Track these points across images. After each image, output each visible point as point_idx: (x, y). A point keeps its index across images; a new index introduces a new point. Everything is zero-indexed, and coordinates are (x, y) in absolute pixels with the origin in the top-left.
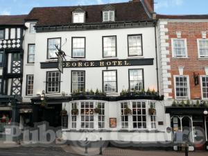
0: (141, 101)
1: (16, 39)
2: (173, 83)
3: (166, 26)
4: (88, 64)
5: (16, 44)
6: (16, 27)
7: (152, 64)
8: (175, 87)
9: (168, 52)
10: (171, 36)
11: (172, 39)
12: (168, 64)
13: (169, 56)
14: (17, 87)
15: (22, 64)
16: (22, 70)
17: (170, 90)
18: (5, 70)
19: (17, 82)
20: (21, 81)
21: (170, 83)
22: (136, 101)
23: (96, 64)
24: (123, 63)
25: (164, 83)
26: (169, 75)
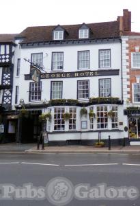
0: (104, 105)
1: (5, 55)
2: (131, 90)
3: (127, 42)
4: (65, 75)
5: (5, 59)
6: (5, 44)
7: (118, 74)
8: (133, 93)
9: (128, 64)
10: (131, 51)
11: (132, 53)
12: (128, 73)
13: (129, 67)
14: (7, 96)
15: (12, 77)
16: (12, 82)
17: (129, 96)
19: (8, 92)
20: (11, 92)
21: (129, 90)
22: (100, 105)
23: (72, 75)
24: (94, 73)
25: (124, 90)
26: (128, 83)
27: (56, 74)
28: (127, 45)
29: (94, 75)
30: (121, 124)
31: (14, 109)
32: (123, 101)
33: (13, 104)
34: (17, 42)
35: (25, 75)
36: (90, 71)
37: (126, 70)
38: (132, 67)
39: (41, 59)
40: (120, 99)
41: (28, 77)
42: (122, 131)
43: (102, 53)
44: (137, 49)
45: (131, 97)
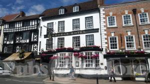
0: (90, 52)
1: (35, 25)
2: (108, 41)
3: (103, 10)
4: (66, 34)
5: (35, 27)
7: (98, 32)
8: (110, 43)
9: (105, 24)
11: (107, 17)
12: (105, 30)
14: (35, 47)
15: (38, 37)
16: (38, 39)
17: (107, 45)
18: (30, 40)
19: (36, 45)
21: (106, 41)
22: (87, 52)
23: (69, 34)
24: (83, 32)
25: (103, 41)
26: (106, 37)
27: (60, 33)
28: (104, 12)
29: (83, 33)
30: (102, 64)
31: (38, 54)
32: (102, 49)
33: (38, 51)
34: (40, 18)
35: (44, 35)
36: (80, 31)
37: (103, 28)
38: (108, 26)
39: (53, 26)
40: (101, 48)
42: (103, 69)
43: (87, 19)
44: (111, 14)
45: (108, 46)
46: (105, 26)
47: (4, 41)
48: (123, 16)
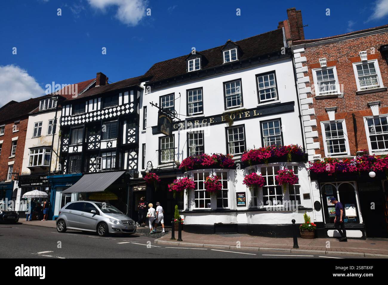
0: (273, 165)
2: (320, 134)
3: (303, 55)
4: (207, 121)
6: (129, 89)
7: (292, 110)
8: (325, 139)
9: (309, 89)
10: (310, 67)
11: (314, 71)
12: (311, 106)
14: (133, 159)
15: (137, 132)
16: (137, 139)
17: (317, 145)
18: (119, 141)
19: (133, 154)
20: (137, 154)
21: (316, 134)
22: (266, 165)
23: (217, 119)
24: (251, 114)
26: (314, 122)
27: (193, 120)
28: (304, 59)
29: (252, 117)
30: (307, 196)
32: (306, 155)
33: (140, 170)
34: (142, 85)
35: (153, 128)
36: (244, 111)
37: (306, 101)
41: (156, 130)
42: (310, 210)
43: (261, 80)
44: (323, 62)
45: (322, 146)
46: (309, 94)
47: (62, 145)
48: (354, 66)
